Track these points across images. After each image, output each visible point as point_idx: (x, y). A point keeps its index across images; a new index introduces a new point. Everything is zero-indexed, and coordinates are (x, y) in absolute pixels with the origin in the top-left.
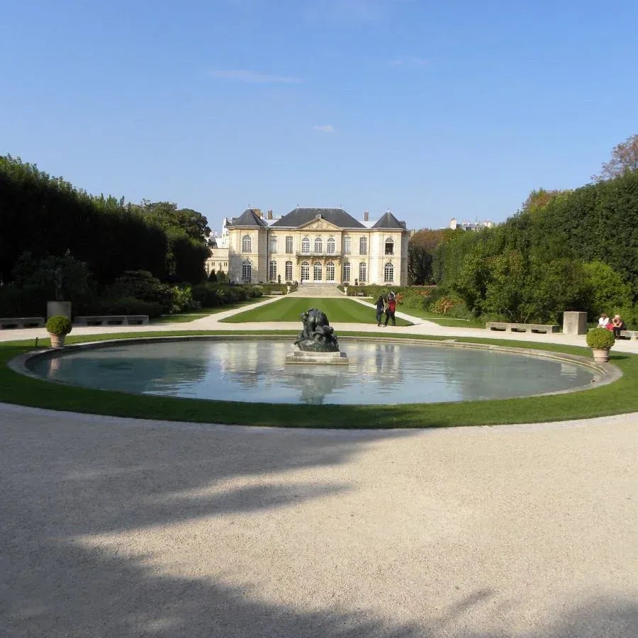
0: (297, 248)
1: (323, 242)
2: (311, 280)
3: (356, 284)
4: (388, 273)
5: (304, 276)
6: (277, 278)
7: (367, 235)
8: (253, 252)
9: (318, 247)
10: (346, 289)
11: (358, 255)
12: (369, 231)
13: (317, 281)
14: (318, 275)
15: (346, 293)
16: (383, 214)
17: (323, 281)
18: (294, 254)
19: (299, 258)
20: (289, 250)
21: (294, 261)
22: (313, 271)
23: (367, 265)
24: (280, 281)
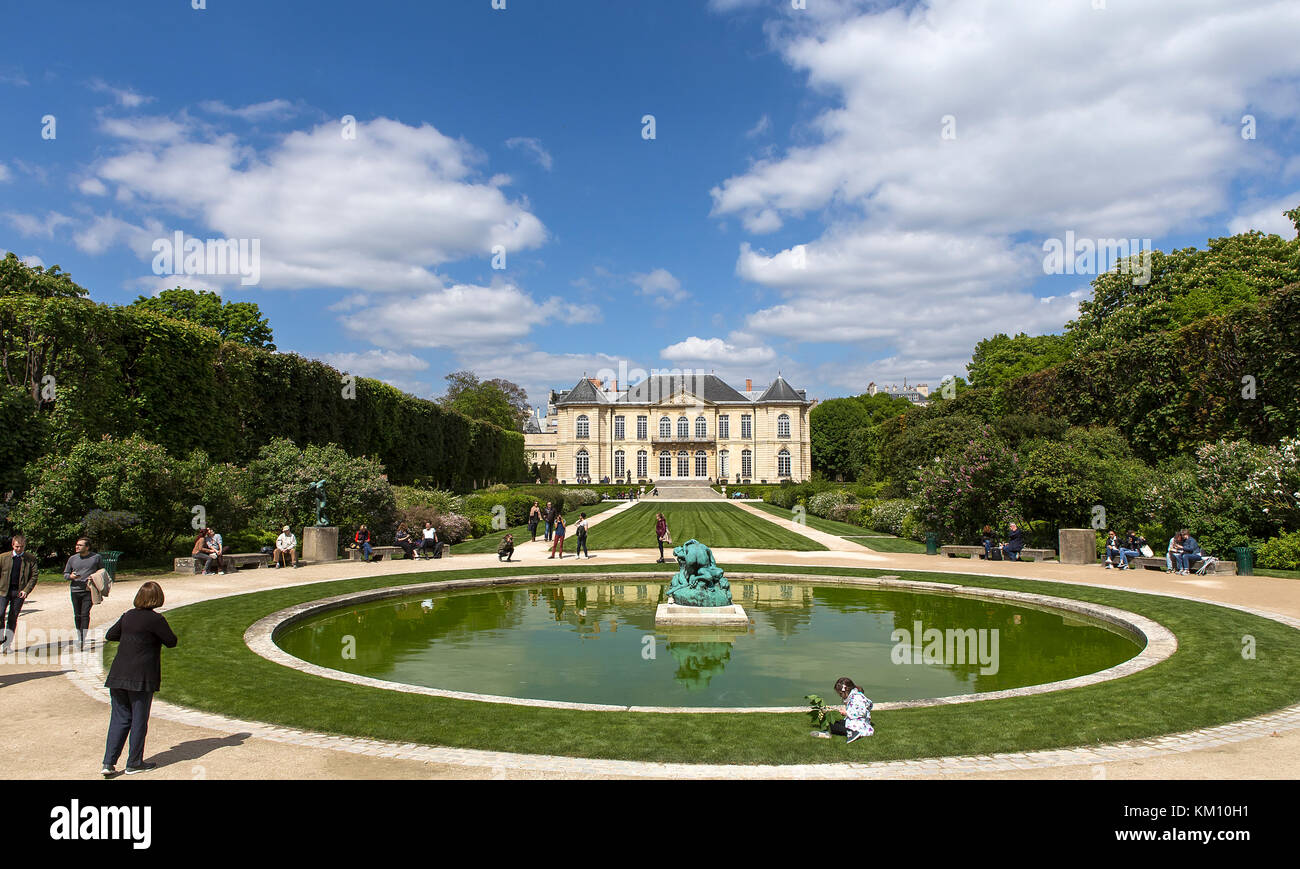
0: (653, 431)
1: (690, 423)
2: (674, 476)
3: (738, 481)
4: (784, 465)
5: (665, 469)
6: (626, 474)
7: (750, 412)
8: (591, 439)
9: (683, 428)
10: (724, 490)
11: (740, 439)
12: (754, 407)
13: (683, 478)
14: (683, 470)
15: (724, 495)
16: (772, 382)
17: (692, 476)
18: (649, 440)
19: (656, 445)
20: (642, 434)
21: (649, 450)
22: (677, 463)
23: (753, 453)
24: (629, 479)
